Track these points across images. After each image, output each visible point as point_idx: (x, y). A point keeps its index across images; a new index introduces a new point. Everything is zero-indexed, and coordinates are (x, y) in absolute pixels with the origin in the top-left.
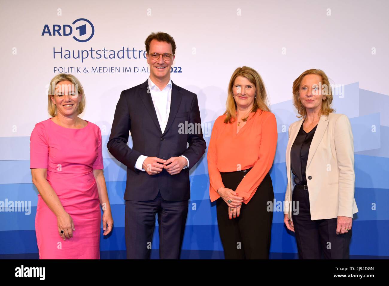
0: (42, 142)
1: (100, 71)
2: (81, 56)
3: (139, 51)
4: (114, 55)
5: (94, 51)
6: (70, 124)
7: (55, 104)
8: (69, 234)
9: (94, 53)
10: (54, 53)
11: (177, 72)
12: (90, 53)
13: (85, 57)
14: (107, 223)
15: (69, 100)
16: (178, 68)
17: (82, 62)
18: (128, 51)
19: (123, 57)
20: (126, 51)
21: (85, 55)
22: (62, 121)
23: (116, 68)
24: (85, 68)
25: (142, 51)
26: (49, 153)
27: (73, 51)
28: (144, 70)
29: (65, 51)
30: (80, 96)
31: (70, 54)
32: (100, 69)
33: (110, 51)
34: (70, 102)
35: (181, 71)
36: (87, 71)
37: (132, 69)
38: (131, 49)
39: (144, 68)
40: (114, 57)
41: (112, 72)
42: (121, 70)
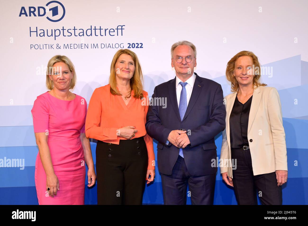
0: (45, 111)
1: (71, 47)
2: (54, 34)
3: (105, 29)
4: (83, 33)
5: (66, 29)
6: (64, 96)
7: (52, 80)
8: (54, 192)
9: (65, 32)
10: (30, 32)
11: (139, 48)
12: (62, 31)
13: (58, 35)
14: (92, 178)
15: (63, 78)
16: (139, 44)
17: (55, 39)
18: (95, 29)
19: (91, 34)
20: (93, 29)
21: (57, 33)
22: (57, 94)
23: (85, 44)
24: (58, 45)
25: (108, 29)
26: (49, 120)
27: (47, 30)
28: (109, 46)
29: (40, 30)
30: (72, 74)
31: (44, 33)
32: (71, 45)
33: (79, 30)
34: (64, 79)
35: (142, 47)
36: (60, 48)
37: (99, 46)
38: (98, 27)
39: (109, 44)
40: (83, 35)
41: (81, 48)
42: (90, 46)
